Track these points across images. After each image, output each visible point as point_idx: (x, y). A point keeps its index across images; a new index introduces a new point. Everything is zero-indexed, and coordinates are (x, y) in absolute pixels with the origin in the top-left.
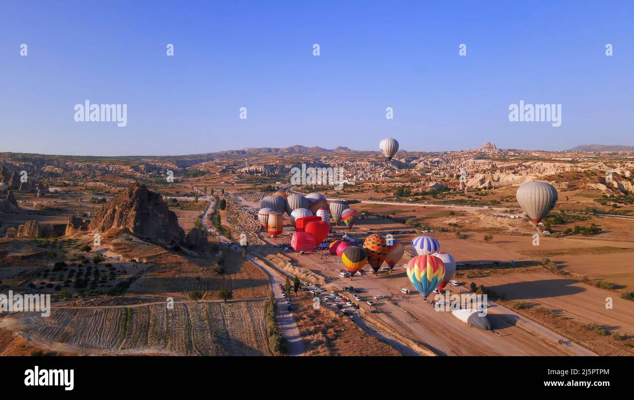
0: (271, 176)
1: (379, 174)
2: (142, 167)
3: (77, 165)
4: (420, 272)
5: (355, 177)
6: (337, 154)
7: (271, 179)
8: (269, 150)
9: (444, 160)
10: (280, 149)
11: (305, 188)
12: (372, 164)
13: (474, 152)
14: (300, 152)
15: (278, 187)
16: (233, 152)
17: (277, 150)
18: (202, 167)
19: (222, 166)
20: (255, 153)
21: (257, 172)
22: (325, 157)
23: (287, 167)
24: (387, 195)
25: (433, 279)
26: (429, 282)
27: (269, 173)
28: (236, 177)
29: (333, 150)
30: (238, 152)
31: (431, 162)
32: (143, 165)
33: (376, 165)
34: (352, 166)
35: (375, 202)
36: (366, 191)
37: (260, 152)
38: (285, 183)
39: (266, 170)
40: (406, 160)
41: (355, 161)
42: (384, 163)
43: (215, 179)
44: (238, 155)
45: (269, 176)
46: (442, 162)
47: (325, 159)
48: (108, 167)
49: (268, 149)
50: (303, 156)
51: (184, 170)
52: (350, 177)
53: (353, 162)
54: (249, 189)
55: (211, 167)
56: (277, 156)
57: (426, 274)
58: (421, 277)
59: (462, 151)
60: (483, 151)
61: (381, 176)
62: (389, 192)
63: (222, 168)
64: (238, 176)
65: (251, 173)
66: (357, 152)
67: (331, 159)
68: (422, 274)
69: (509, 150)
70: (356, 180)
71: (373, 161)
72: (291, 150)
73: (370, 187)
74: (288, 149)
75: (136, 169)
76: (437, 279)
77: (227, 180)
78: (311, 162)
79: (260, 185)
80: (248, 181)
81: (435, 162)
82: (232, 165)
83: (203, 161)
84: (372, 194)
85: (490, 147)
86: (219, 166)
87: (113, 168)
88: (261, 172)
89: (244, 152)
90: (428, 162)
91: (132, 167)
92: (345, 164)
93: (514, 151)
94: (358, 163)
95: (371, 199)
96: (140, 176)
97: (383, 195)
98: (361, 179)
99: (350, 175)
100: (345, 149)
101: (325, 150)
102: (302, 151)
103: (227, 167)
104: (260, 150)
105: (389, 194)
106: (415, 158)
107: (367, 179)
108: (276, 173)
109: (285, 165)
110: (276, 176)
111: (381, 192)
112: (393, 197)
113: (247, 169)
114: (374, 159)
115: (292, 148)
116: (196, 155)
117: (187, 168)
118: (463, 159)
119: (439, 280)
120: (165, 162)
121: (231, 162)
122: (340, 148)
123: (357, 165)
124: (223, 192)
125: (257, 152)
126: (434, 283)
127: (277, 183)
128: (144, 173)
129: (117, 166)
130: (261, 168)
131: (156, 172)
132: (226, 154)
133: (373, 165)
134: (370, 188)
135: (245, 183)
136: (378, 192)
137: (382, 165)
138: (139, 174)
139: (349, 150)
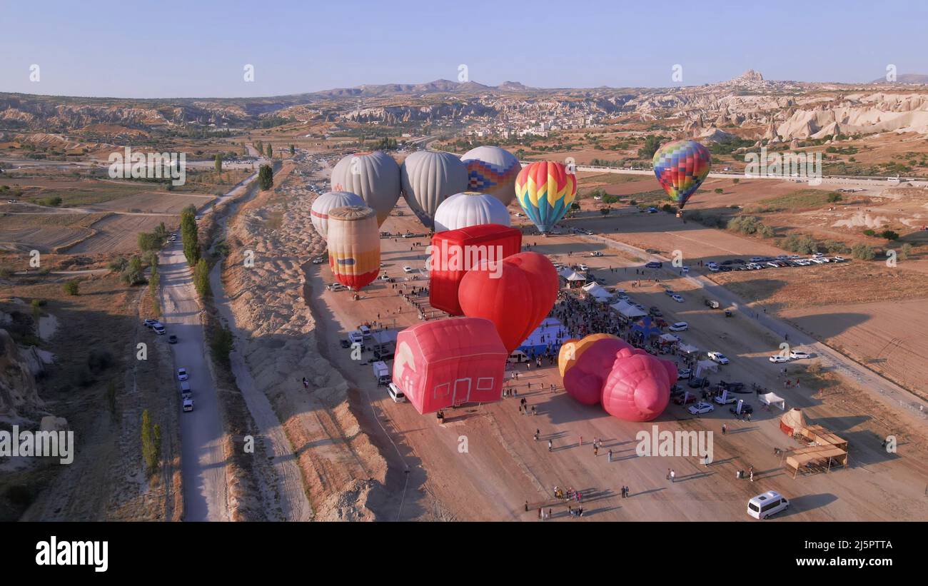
0: (396, 125)
1: (585, 120)
2: (178, 111)
3: (70, 109)
4: (537, 190)
5: (542, 124)
6: (504, 92)
7: (395, 130)
8: (398, 88)
9: (681, 100)
10: (414, 86)
11: (454, 144)
12: (564, 105)
13: (728, 86)
14: (446, 89)
15: (403, 143)
16: (341, 92)
17: (410, 87)
18: (284, 114)
19: (318, 111)
20: (376, 93)
21: (372, 118)
22: (486, 97)
23: (423, 110)
24: (623, 154)
25: (556, 202)
26: (551, 207)
27: (392, 120)
28: (333, 127)
29: (497, 87)
30: (349, 91)
31: (661, 102)
32: (179, 109)
33: (572, 107)
34: (533, 109)
35: (608, 170)
36: (575, 147)
37: (383, 91)
38: (418, 136)
39: (389, 115)
40: (616, 100)
41: (536, 100)
42: (584, 104)
43: (298, 130)
44: (349, 96)
45: (392, 125)
46: (677, 103)
47: (486, 99)
48: (121, 112)
49: (396, 86)
50: (450, 96)
51: (253, 118)
52: (533, 126)
53: (532, 102)
54: (349, 145)
55: (300, 113)
56: (409, 96)
57: (545, 194)
58: (538, 198)
59: (707, 85)
60: (742, 84)
61: (588, 122)
62: (625, 148)
63: (317, 113)
64: (337, 125)
65: (361, 119)
66: (536, 90)
67: (496, 99)
68: (540, 194)
69: (784, 82)
70: (545, 129)
71: (567, 101)
72: (432, 87)
73: (581, 139)
74: (427, 86)
75: (167, 114)
76: (563, 202)
77: (317, 133)
78: (465, 104)
79: (374, 138)
80: (354, 133)
81: (667, 102)
82: (334, 110)
83: (291, 104)
84: (590, 152)
85: (753, 77)
86: (313, 111)
87: (129, 114)
88: (379, 119)
89: (358, 92)
90: (656, 103)
91: (161, 112)
92: (520, 106)
93: (791, 83)
94: (542, 104)
95: (597, 163)
96: (173, 126)
97: (614, 156)
98: (553, 128)
99: (533, 122)
100: (517, 85)
101: (486, 86)
102: (449, 88)
103: (325, 113)
104: (384, 88)
105: (625, 152)
106: (629, 98)
107: (566, 127)
108: (406, 119)
109: (420, 107)
110: (404, 124)
111: (609, 149)
112: (637, 159)
113: (355, 114)
114: (566, 98)
115: (433, 85)
116: (285, 96)
117: (261, 115)
118: (712, 97)
119: (566, 205)
120: (227, 107)
121: (334, 105)
122: (510, 83)
123: (540, 107)
124: (293, 151)
125: (380, 91)
126: (559, 208)
127: (403, 135)
128: (180, 122)
129: (136, 110)
130: (379, 112)
131: (201, 121)
132: (331, 94)
133: (568, 107)
134: (582, 142)
135: (346, 136)
136: (602, 149)
137: (581, 108)
138: (171, 124)
139: (523, 87)
